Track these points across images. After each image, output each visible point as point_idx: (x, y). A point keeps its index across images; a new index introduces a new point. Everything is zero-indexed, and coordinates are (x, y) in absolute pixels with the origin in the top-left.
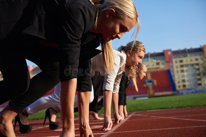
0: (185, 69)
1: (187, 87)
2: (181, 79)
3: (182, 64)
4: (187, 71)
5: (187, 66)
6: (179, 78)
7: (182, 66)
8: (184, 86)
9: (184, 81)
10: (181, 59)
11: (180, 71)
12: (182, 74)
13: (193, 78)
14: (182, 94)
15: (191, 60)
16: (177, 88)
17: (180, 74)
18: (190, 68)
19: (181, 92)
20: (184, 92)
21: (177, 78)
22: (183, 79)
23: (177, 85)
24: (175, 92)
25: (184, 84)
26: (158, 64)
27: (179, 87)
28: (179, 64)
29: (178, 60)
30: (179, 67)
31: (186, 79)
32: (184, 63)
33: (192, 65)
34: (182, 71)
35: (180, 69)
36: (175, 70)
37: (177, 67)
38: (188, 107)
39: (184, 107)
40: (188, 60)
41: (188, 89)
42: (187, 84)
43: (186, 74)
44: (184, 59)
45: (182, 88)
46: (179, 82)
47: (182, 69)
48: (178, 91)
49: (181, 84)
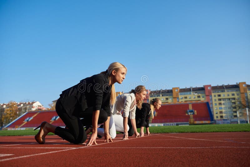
0: (222, 102)
1: (224, 118)
2: (219, 111)
3: (220, 98)
4: (224, 104)
5: (224, 99)
6: (217, 109)
7: (220, 100)
8: (222, 117)
9: (221, 112)
10: (219, 94)
11: (218, 104)
12: (220, 106)
13: (230, 110)
14: (219, 124)
15: (228, 95)
16: (215, 118)
17: (218, 106)
18: (227, 101)
19: (217, 122)
20: (220, 122)
21: (215, 109)
22: (221, 110)
23: (215, 116)
24: (213, 122)
25: (221, 115)
27: (217, 117)
28: (217, 98)
29: (217, 94)
30: (217, 100)
31: (223, 111)
32: (222, 97)
33: (229, 99)
34: (220, 104)
35: (218, 102)
36: (214, 103)
37: (215, 100)
40: (225, 94)
41: (224, 120)
42: (224, 115)
43: (223, 106)
44: (222, 94)
45: (219, 118)
46: (217, 113)
47: (220, 102)
48: (215, 121)
49: (219, 115)
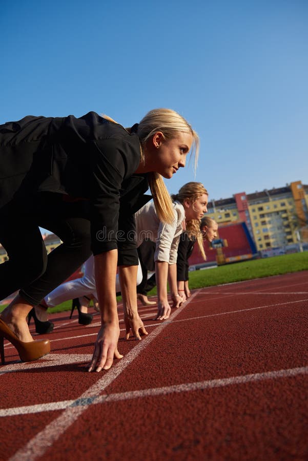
0: (267, 219)
1: (273, 246)
2: (263, 234)
3: (262, 212)
4: (270, 222)
5: (269, 214)
6: (259, 233)
7: (262, 216)
8: (268, 244)
9: (267, 237)
10: (260, 205)
11: (260, 224)
12: (264, 227)
13: (280, 231)
14: (266, 256)
15: (275, 207)
16: (259, 249)
17: (261, 227)
18: (274, 217)
19: (263, 253)
20: (268, 253)
21: (257, 233)
22: (265, 234)
23: (258, 244)
24: (256, 255)
25: (267, 241)
26: (227, 215)
27: (261, 246)
28: (258, 213)
29: (256, 207)
30: (258, 217)
31: (270, 234)
32: (265, 211)
33: (277, 213)
34: (264, 223)
35: (259, 220)
36: (253, 222)
37: (255, 218)
38: (276, 275)
39: (271, 276)
40: (271, 206)
41: (274, 249)
42: (271, 241)
43: (269, 226)
44: (265, 205)
45: (265, 247)
46: (260, 240)
47: (263, 219)
48: (260, 252)
49: (264, 242)
